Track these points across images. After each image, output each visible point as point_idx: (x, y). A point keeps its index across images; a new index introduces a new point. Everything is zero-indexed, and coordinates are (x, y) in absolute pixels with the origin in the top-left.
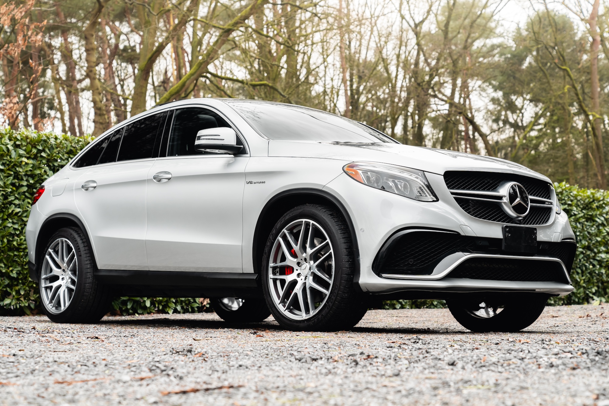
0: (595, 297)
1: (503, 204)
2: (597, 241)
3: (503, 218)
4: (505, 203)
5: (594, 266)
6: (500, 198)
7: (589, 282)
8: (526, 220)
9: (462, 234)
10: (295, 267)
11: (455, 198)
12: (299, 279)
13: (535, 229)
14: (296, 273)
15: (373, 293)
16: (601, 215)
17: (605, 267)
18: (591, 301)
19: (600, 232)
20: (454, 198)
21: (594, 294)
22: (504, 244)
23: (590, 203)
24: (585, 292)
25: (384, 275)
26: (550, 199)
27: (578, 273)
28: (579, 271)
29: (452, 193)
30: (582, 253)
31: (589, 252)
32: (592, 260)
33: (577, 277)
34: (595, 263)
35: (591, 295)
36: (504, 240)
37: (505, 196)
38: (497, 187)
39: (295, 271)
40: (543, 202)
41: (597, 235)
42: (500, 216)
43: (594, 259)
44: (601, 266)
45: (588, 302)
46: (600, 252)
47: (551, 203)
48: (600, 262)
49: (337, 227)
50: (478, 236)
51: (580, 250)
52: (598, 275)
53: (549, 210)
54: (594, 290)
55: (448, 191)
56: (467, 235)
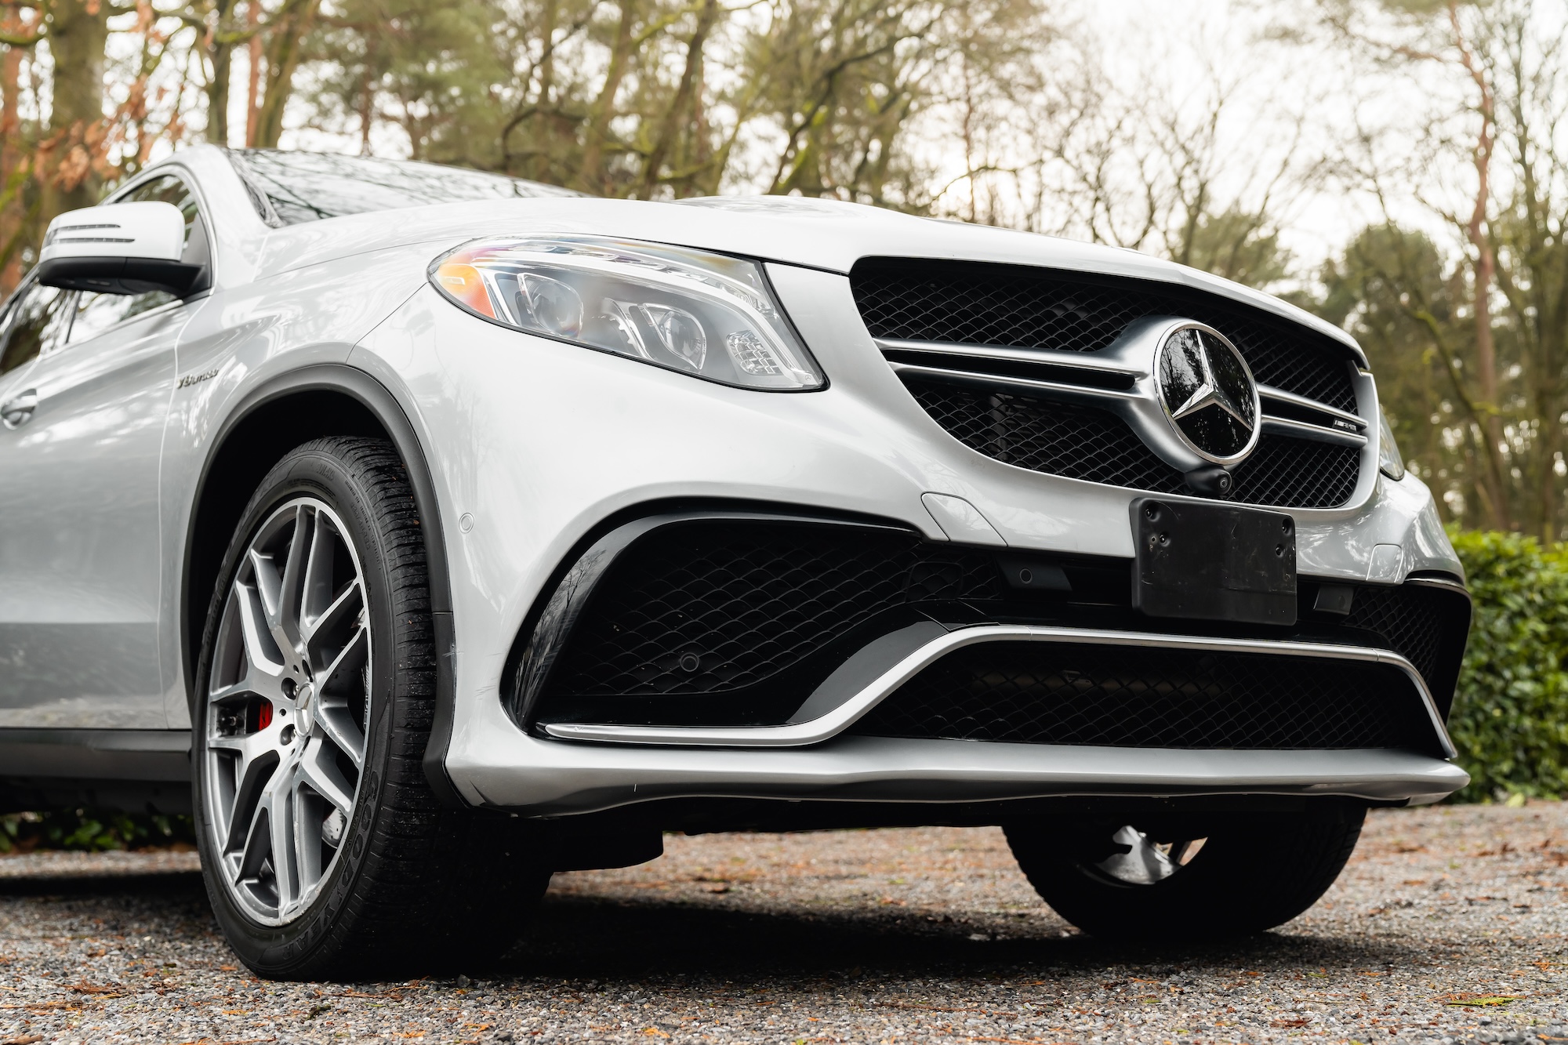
0: (1510, 786)
1: (1134, 408)
2: (1509, 653)
3: (1138, 470)
4: (1143, 403)
5: (1504, 710)
6: (1126, 381)
7: (1491, 747)
8: (1244, 482)
9: (934, 533)
10: (277, 697)
11: (901, 374)
12: (284, 752)
13: (1288, 523)
14: (278, 723)
15: (523, 810)
16: (1518, 590)
17: (1531, 714)
18: (1501, 795)
19: (1515, 630)
20: (899, 373)
21: (1507, 777)
22: (1139, 582)
23: (1490, 564)
24: (1484, 773)
25: (553, 728)
26: (1356, 413)
27: (1466, 728)
28: (1469, 722)
29: (891, 355)
30: (1474, 680)
31: (1490, 679)
32: (1499, 698)
33: (1462, 736)
34: (1508, 704)
35: (1499, 780)
36: (1138, 563)
37: (1143, 375)
38: (1109, 340)
39: (276, 715)
40: (1327, 420)
41: (1508, 640)
42: (1125, 461)
43: (1504, 693)
44: (1521, 710)
45: (1495, 800)
46: (1516, 678)
47: (1360, 429)
48: (1520, 702)
49: (388, 519)
50: (1013, 542)
51: (1471, 673)
52: (1516, 731)
53: (1354, 455)
54: (1506, 767)
55: (872, 346)
56: (956, 537)
